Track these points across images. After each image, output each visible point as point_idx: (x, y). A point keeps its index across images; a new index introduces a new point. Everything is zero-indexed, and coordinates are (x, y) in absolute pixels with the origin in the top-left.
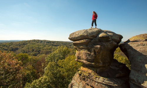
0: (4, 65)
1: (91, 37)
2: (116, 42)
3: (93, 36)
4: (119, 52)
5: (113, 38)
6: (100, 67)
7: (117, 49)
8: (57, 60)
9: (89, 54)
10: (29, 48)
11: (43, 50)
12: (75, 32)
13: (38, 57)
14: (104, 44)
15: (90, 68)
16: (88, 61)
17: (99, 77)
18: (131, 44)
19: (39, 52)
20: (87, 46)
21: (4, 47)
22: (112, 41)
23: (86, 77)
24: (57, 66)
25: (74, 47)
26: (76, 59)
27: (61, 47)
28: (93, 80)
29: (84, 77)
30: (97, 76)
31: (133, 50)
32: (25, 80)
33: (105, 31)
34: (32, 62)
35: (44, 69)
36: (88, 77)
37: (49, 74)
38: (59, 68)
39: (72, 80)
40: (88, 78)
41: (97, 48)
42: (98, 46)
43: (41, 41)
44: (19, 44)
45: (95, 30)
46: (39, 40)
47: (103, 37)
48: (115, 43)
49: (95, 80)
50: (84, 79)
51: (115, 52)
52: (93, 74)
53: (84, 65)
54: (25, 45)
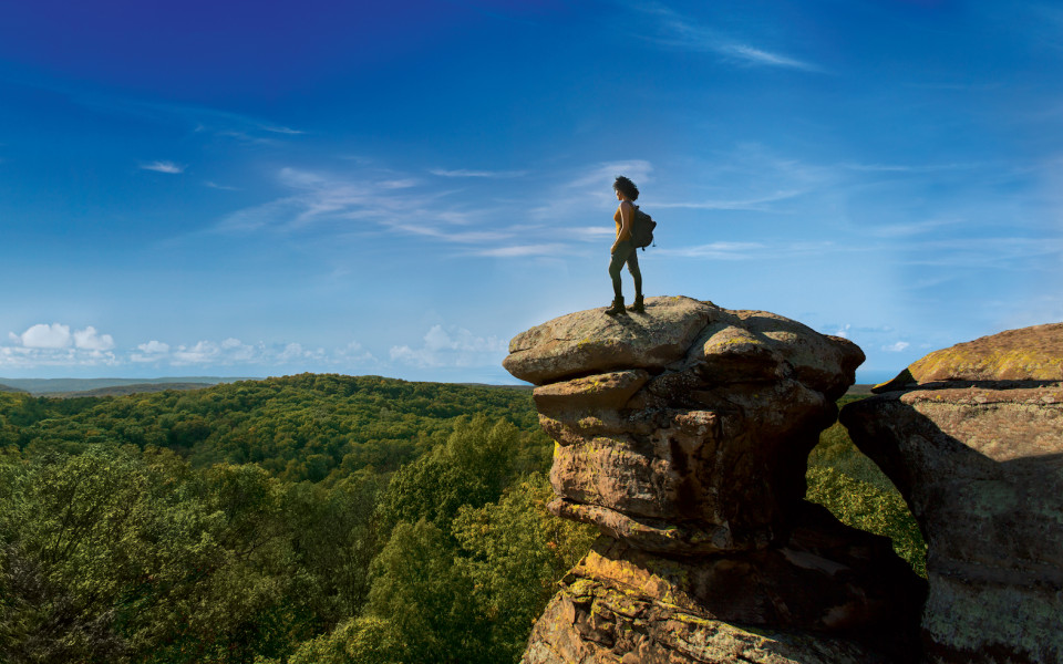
0: (117, 539)
1: (650, 353)
2: (817, 389)
3: (665, 352)
4: (844, 453)
5: (797, 362)
6: (715, 556)
7: (825, 435)
8: (452, 510)
9: (637, 465)
10: (272, 426)
11: (363, 441)
12: (545, 326)
13: (330, 486)
14: (742, 400)
15: (651, 563)
16: (634, 516)
17: (711, 624)
18: (925, 400)
19: (336, 453)
20: (624, 412)
21: (120, 422)
22: (790, 383)
23: (624, 624)
24: (450, 548)
25: (543, 420)
26: (556, 504)
27: (477, 420)
28: (668, 648)
29: (606, 626)
30: (699, 621)
31: (936, 444)
32: (243, 642)
33: (743, 317)
34: (293, 524)
35: (365, 568)
36: (638, 622)
37: (398, 602)
38: (458, 561)
39: (525, 639)
40: (636, 629)
41: (694, 427)
42: (702, 416)
43: (352, 385)
44: (217, 399)
45: (674, 309)
46: (335, 379)
47: (729, 357)
48: (815, 398)
49: (682, 643)
50: (609, 639)
51: (813, 453)
52: (667, 602)
53: (611, 545)
54: (250, 408)
